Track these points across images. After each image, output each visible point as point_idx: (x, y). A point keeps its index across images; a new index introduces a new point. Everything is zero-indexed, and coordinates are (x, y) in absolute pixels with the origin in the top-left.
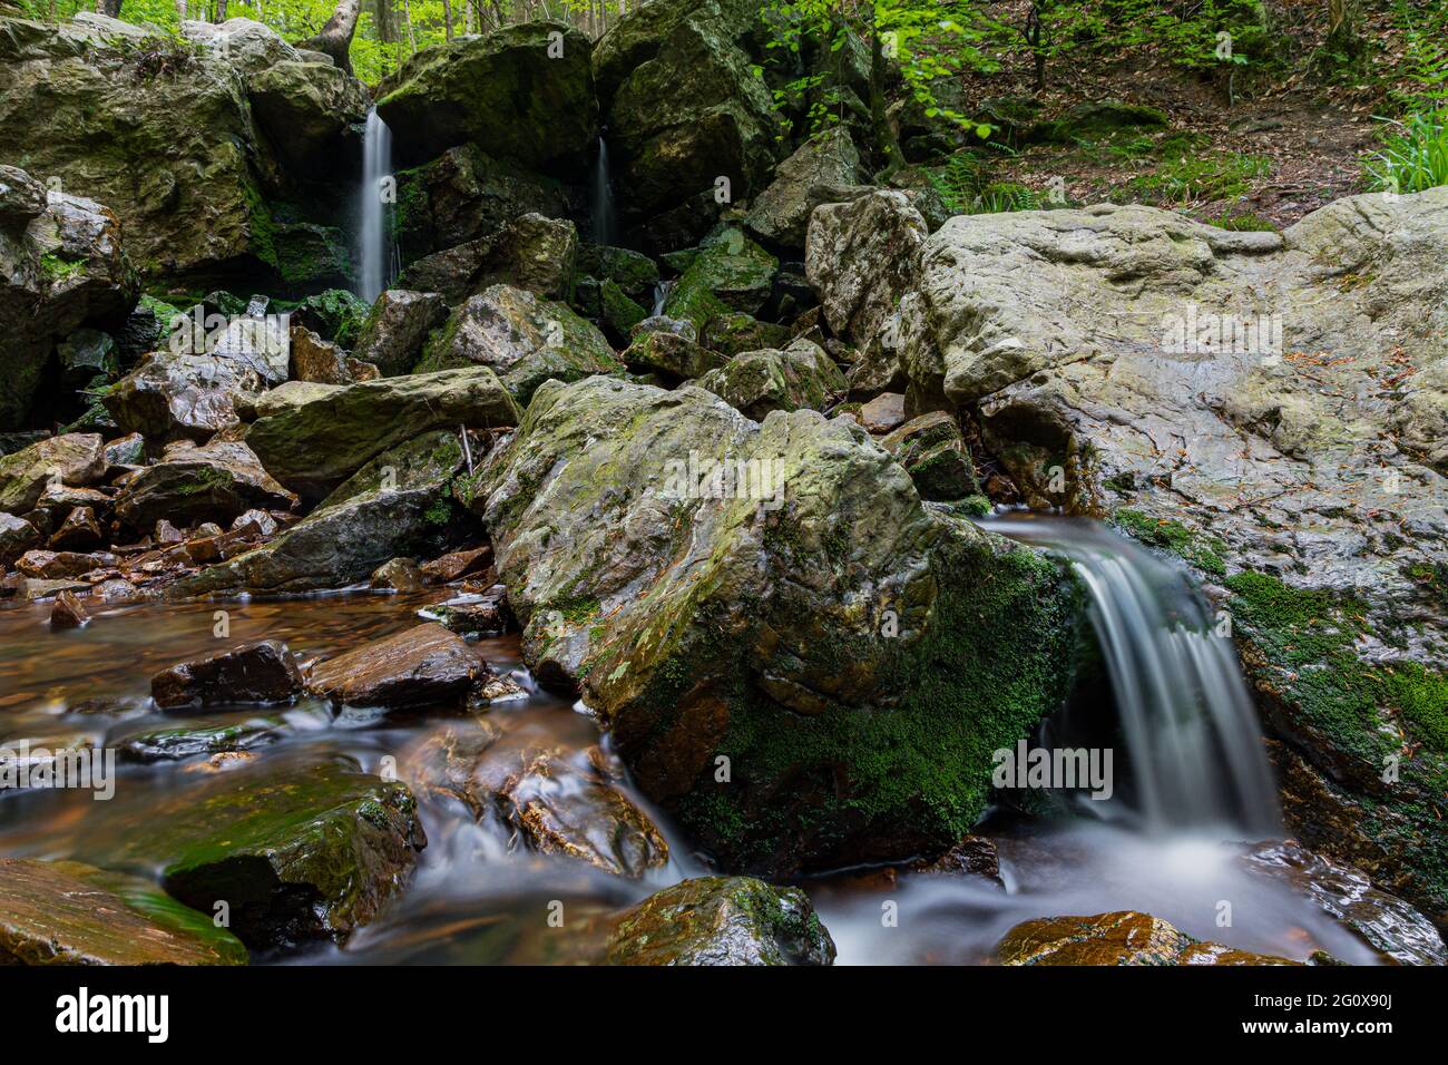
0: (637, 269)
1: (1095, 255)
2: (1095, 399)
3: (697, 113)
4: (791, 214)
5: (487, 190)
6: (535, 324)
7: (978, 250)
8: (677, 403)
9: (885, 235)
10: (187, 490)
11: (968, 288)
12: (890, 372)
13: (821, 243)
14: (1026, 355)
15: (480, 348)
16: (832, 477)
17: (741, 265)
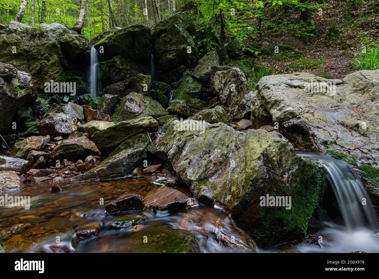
0: (165, 87)
1: (301, 86)
2: (313, 122)
3: (177, 47)
4: (204, 73)
5: (124, 67)
6: (144, 102)
7: (274, 85)
8: (218, 127)
9: (235, 79)
10: (71, 151)
11: (275, 95)
12: (243, 114)
13: (218, 81)
14: (295, 112)
15: (131, 109)
16: (277, 147)
17: (193, 86)
